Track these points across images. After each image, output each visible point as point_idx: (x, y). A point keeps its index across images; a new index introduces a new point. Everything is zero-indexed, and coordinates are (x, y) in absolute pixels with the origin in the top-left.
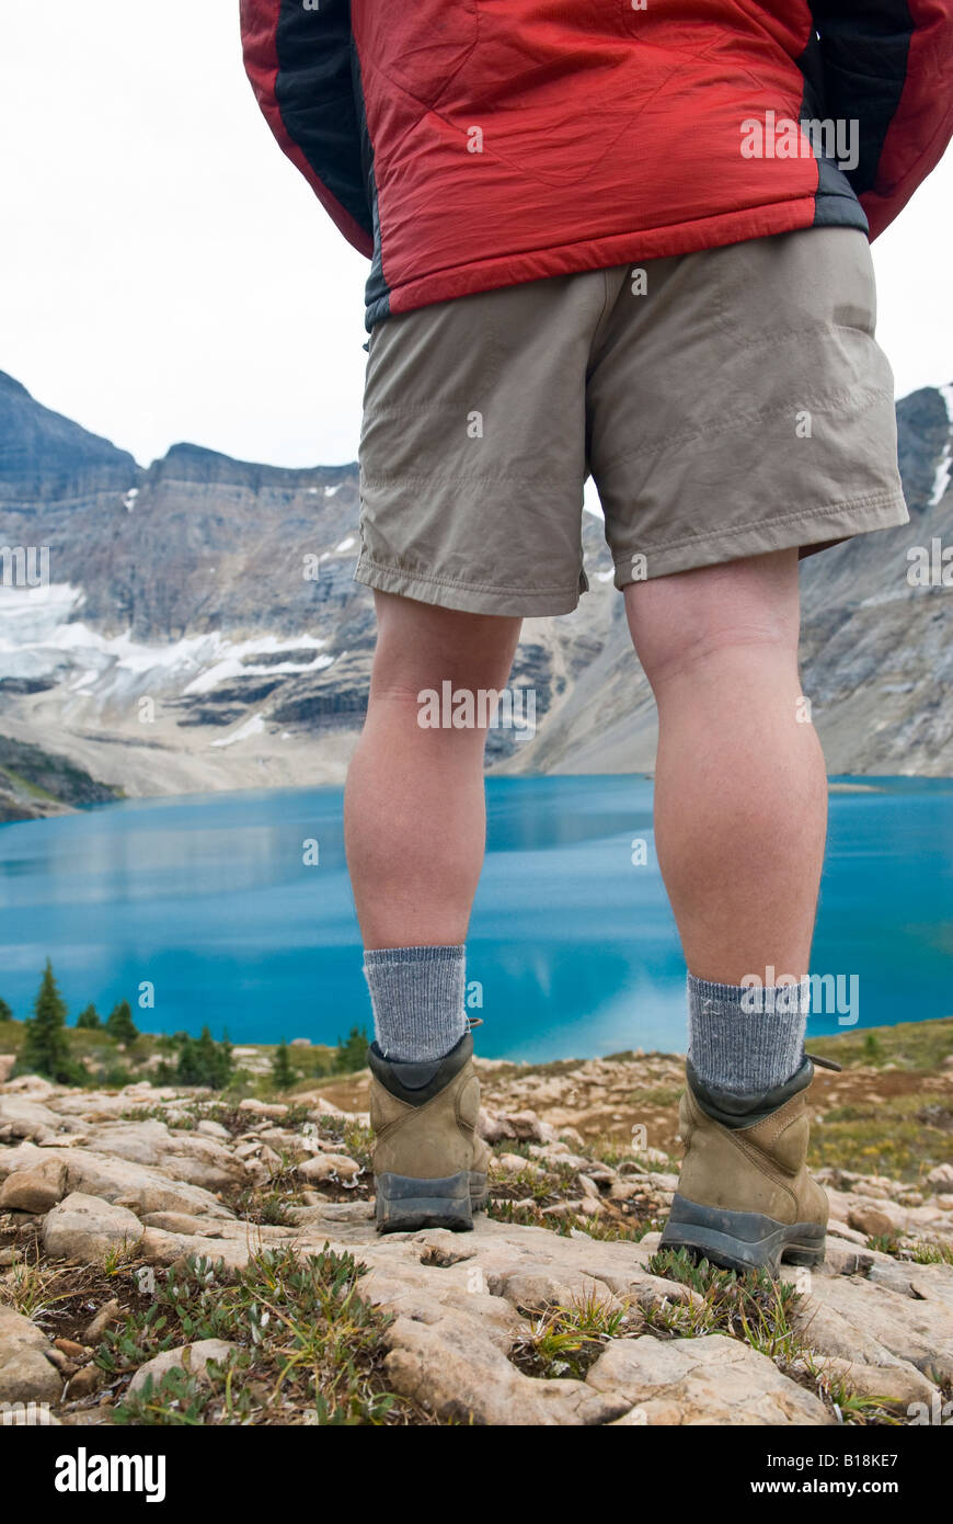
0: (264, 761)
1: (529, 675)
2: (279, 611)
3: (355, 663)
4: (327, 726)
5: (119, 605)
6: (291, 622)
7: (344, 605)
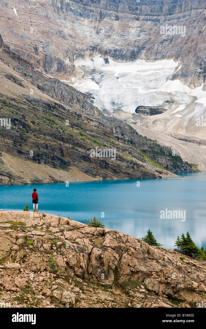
5: (199, 70)
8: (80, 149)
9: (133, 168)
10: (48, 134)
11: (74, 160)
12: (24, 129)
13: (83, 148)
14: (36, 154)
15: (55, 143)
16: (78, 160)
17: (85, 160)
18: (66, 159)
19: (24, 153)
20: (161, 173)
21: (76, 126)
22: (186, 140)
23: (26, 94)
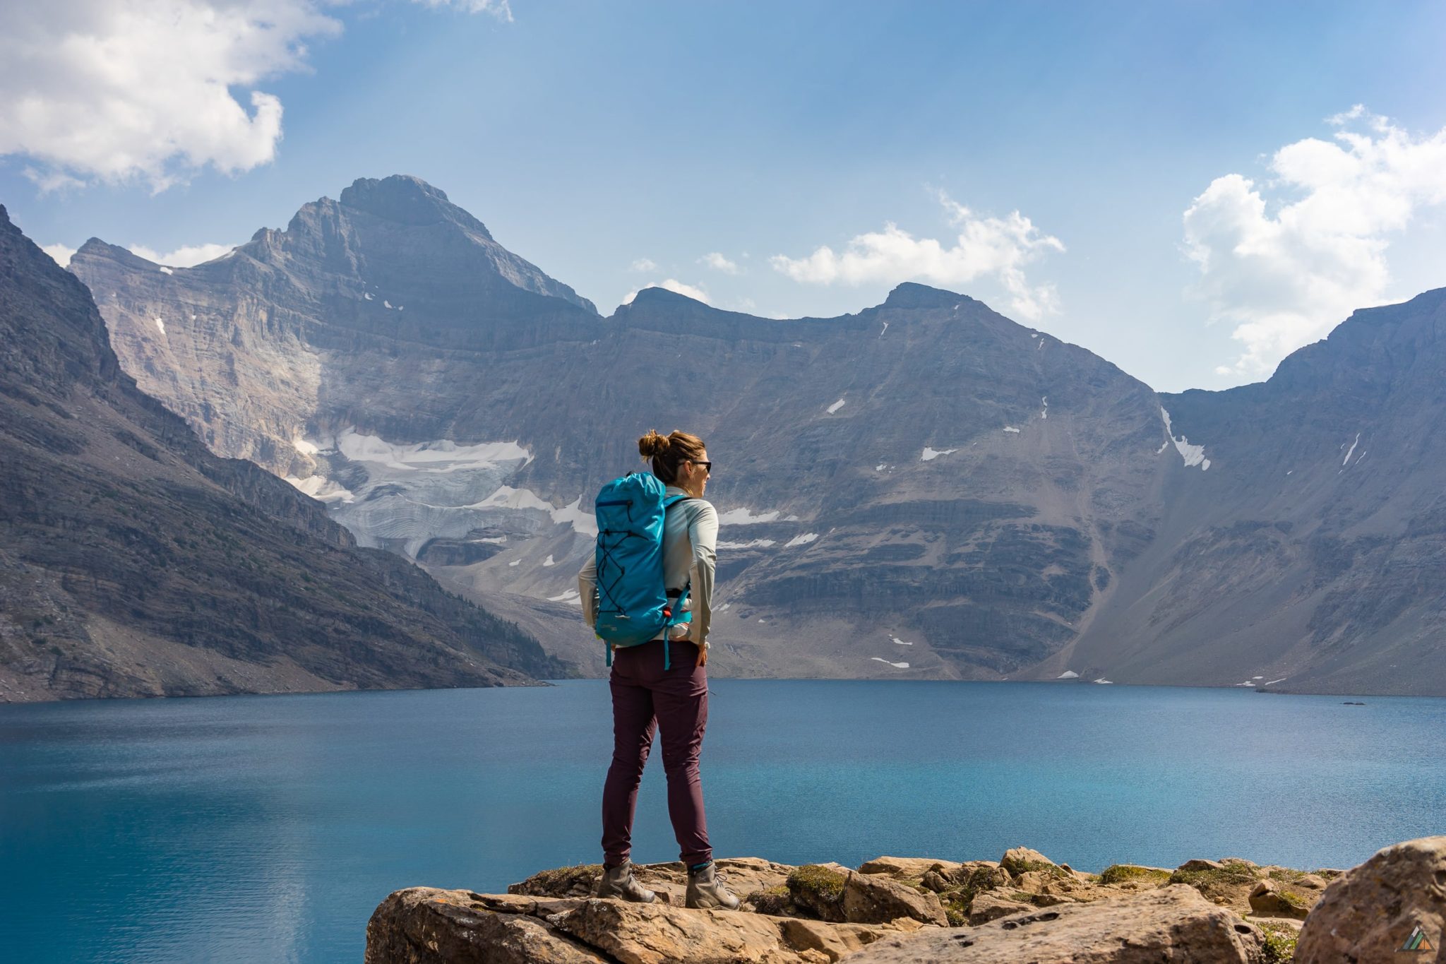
0: (735, 648)
1: (1061, 564)
2: (752, 479)
3: (846, 540)
4: (809, 612)
5: (573, 465)
6: (768, 492)
7: (831, 475)
8: (301, 613)
9: (435, 661)
10: (220, 573)
11: (286, 641)
12: (153, 556)
13: (311, 610)
14: (183, 620)
15: (236, 595)
16: (294, 639)
17: (314, 641)
18: (265, 637)
19: (150, 618)
20: (500, 675)
21: (294, 559)
22: (548, 612)
23: (166, 477)
